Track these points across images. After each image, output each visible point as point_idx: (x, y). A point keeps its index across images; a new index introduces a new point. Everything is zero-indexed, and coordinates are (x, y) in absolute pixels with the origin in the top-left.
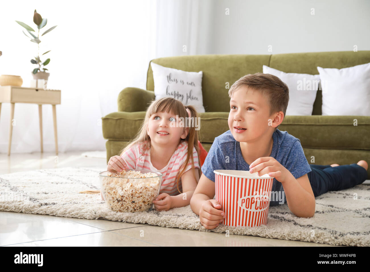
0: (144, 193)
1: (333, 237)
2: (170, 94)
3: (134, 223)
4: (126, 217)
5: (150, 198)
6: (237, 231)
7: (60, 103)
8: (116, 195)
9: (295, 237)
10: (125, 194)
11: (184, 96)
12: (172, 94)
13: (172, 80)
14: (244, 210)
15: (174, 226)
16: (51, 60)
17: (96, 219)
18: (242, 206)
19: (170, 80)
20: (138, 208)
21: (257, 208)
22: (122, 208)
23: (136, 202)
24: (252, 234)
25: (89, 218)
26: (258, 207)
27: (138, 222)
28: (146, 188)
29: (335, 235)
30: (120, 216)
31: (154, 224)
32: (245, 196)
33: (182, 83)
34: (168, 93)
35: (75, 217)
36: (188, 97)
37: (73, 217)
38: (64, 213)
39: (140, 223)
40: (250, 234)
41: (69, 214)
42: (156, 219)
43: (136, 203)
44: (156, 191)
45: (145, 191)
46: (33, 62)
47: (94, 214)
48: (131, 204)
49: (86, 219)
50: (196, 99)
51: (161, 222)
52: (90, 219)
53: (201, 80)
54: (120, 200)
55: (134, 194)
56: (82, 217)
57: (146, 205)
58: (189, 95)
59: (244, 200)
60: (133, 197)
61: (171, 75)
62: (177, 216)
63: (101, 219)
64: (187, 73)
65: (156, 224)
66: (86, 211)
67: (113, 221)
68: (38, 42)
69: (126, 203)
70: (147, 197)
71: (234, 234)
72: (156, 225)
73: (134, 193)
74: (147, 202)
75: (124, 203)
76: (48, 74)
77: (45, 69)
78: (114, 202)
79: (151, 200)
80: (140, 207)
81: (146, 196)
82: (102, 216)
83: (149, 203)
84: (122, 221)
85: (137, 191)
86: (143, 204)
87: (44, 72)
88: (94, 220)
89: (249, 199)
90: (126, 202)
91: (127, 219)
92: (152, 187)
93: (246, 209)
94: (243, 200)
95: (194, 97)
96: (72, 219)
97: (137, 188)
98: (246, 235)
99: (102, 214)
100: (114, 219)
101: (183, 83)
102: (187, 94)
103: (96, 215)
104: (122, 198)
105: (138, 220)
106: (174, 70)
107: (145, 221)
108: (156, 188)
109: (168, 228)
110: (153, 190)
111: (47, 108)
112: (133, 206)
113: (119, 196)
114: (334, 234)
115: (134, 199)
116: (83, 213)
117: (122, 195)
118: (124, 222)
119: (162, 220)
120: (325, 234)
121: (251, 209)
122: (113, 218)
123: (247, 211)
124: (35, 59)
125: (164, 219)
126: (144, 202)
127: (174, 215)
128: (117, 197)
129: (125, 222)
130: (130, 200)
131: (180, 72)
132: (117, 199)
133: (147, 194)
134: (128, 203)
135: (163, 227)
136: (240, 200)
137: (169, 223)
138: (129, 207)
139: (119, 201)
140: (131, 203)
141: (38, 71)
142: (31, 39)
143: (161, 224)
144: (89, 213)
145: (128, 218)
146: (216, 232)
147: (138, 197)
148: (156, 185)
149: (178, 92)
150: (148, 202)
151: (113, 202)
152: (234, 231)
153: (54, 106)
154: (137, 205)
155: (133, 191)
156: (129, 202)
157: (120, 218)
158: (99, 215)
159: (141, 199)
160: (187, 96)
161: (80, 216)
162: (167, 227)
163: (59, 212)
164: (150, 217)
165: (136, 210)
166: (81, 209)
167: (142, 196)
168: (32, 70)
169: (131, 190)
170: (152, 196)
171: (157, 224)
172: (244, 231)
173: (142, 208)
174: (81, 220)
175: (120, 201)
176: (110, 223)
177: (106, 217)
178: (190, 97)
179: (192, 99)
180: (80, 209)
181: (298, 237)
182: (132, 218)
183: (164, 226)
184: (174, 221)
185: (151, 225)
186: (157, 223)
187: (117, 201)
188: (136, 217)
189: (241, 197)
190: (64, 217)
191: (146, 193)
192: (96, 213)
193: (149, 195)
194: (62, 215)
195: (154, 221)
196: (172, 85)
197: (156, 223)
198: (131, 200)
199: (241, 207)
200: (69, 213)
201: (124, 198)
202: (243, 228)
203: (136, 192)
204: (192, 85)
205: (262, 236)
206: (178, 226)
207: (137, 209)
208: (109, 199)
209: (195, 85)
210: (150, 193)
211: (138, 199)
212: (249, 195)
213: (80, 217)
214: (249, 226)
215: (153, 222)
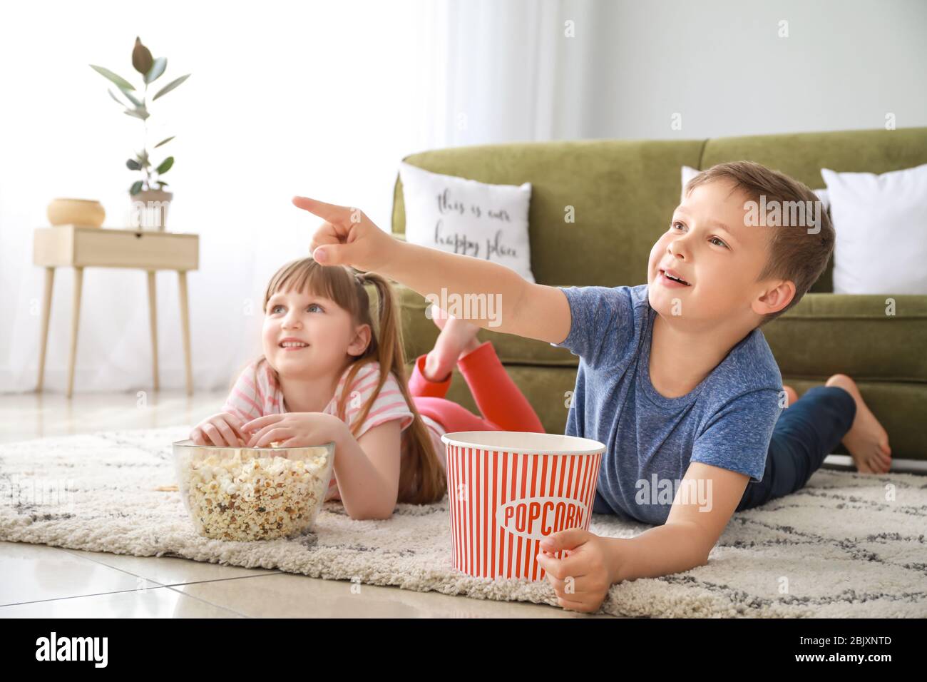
0: (289, 486)
1: (734, 608)
2: (445, 240)
3: (247, 567)
4: (228, 551)
5: (303, 500)
6: (493, 590)
7: (196, 267)
8: (216, 493)
9: (637, 608)
10: (239, 490)
11: (480, 245)
12: (449, 242)
13: (450, 207)
14: (511, 536)
15: (340, 575)
16: (175, 159)
17: (158, 555)
18: (506, 525)
19: (445, 207)
20: (274, 527)
21: (546, 530)
22: (232, 526)
23: (267, 510)
24: (531, 599)
25: (140, 554)
26: (550, 529)
27: (255, 563)
28: (294, 472)
29: (738, 604)
30: (214, 549)
31: (294, 569)
32: (513, 498)
33: (476, 213)
34: (439, 239)
35: (108, 550)
36: (491, 249)
37: (102, 552)
38: (83, 539)
39: (260, 568)
40: (525, 599)
41: (95, 543)
42: (300, 557)
43: (268, 513)
44: (319, 482)
45: (290, 480)
46: (133, 165)
47: (154, 544)
48: (254, 515)
49: (133, 555)
50: (511, 253)
51: (309, 566)
52: (142, 556)
53: (525, 206)
54: (227, 504)
55: (263, 488)
56: (124, 551)
57: (293, 518)
58: (492, 243)
59: (512, 508)
60: (261, 498)
61: (447, 194)
62: (356, 551)
63: (170, 555)
64: (492, 187)
65: (298, 569)
66: (137, 535)
67: (197, 561)
68: (144, 116)
69: (241, 513)
70: (295, 497)
71: (486, 598)
72: (298, 572)
73: (263, 486)
74: (297, 510)
75: (237, 512)
76: (168, 197)
77: (162, 184)
78: (211, 511)
79: (306, 505)
80: (279, 524)
81: (293, 495)
82: (173, 549)
83: (301, 512)
84: (217, 563)
85: (271, 482)
86: (286, 516)
87: (160, 190)
88: (152, 559)
89: (524, 506)
90: (243, 510)
91: (230, 558)
92: (307, 472)
93: (516, 534)
94: (509, 510)
95: (506, 249)
96: (100, 555)
97: (271, 473)
98: (516, 601)
99: (172, 543)
100: (199, 557)
101: (478, 212)
102: (488, 242)
103: (158, 545)
104: (233, 500)
105: (255, 560)
106: (458, 182)
107: (274, 563)
108: (318, 476)
109: (327, 579)
110: (312, 479)
111: (167, 280)
112: (260, 520)
113: (225, 496)
114: (738, 600)
115: (262, 501)
116: (128, 542)
117: (232, 493)
118: (222, 564)
119: (313, 561)
120: (714, 602)
121: (530, 532)
122: (198, 553)
123: (520, 539)
124: (135, 158)
125: (319, 557)
126: (288, 510)
127: (350, 548)
128: (220, 497)
129: (225, 565)
130: (252, 506)
131: (471, 185)
132: (219, 505)
133: (296, 490)
134: (247, 515)
135: (315, 578)
136: (501, 510)
137: (329, 567)
138: (251, 523)
139: (223, 509)
140: (255, 513)
141: (144, 188)
142: (125, 110)
143: (310, 569)
144: (141, 541)
145: (234, 554)
146: (443, 592)
147: (273, 497)
148: (319, 466)
149: (465, 237)
150: (299, 509)
151: (210, 513)
152: (485, 590)
153: (182, 274)
154: (272, 519)
155: (259, 481)
156: (251, 511)
157: (213, 553)
158: (164, 545)
159: (280, 503)
160: (489, 247)
161: (120, 548)
162: (325, 577)
163: (70, 538)
164: (288, 551)
165: (269, 531)
166: (125, 531)
167: (282, 495)
168: (129, 186)
169: (255, 480)
170: (308, 494)
171: (302, 570)
172: (510, 592)
173: (284, 526)
174: (123, 557)
175: (228, 508)
176: (188, 565)
177: (180, 552)
178: (495, 248)
179: (500, 254)
180: (125, 529)
181: (644, 608)
182: (243, 553)
183: (317, 576)
184: (342, 563)
185: (286, 573)
186: (301, 566)
187: (218, 509)
188: (254, 551)
189: (503, 502)
190: (80, 549)
191: (294, 486)
192: (159, 540)
193: (302, 491)
194: (77, 545)
195: (295, 562)
196: (450, 216)
197: (297, 567)
198: (254, 504)
199: (504, 526)
200: (94, 540)
201: (238, 501)
202: (509, 584)
203: (268, 485)
204: (502, 219)
205: (555, 605)
206: (351, 575)
207: (271, 529)
208: (198, 505)
209: (511, 218)
210: (303, 486)
211: (273, 501)
212: (523, 496)
213: (118, 552)
214: (527, 577)
215: (290, 565)
